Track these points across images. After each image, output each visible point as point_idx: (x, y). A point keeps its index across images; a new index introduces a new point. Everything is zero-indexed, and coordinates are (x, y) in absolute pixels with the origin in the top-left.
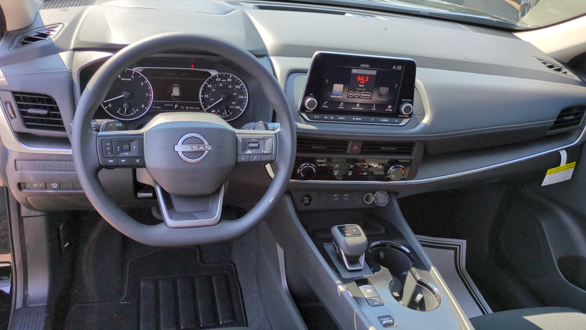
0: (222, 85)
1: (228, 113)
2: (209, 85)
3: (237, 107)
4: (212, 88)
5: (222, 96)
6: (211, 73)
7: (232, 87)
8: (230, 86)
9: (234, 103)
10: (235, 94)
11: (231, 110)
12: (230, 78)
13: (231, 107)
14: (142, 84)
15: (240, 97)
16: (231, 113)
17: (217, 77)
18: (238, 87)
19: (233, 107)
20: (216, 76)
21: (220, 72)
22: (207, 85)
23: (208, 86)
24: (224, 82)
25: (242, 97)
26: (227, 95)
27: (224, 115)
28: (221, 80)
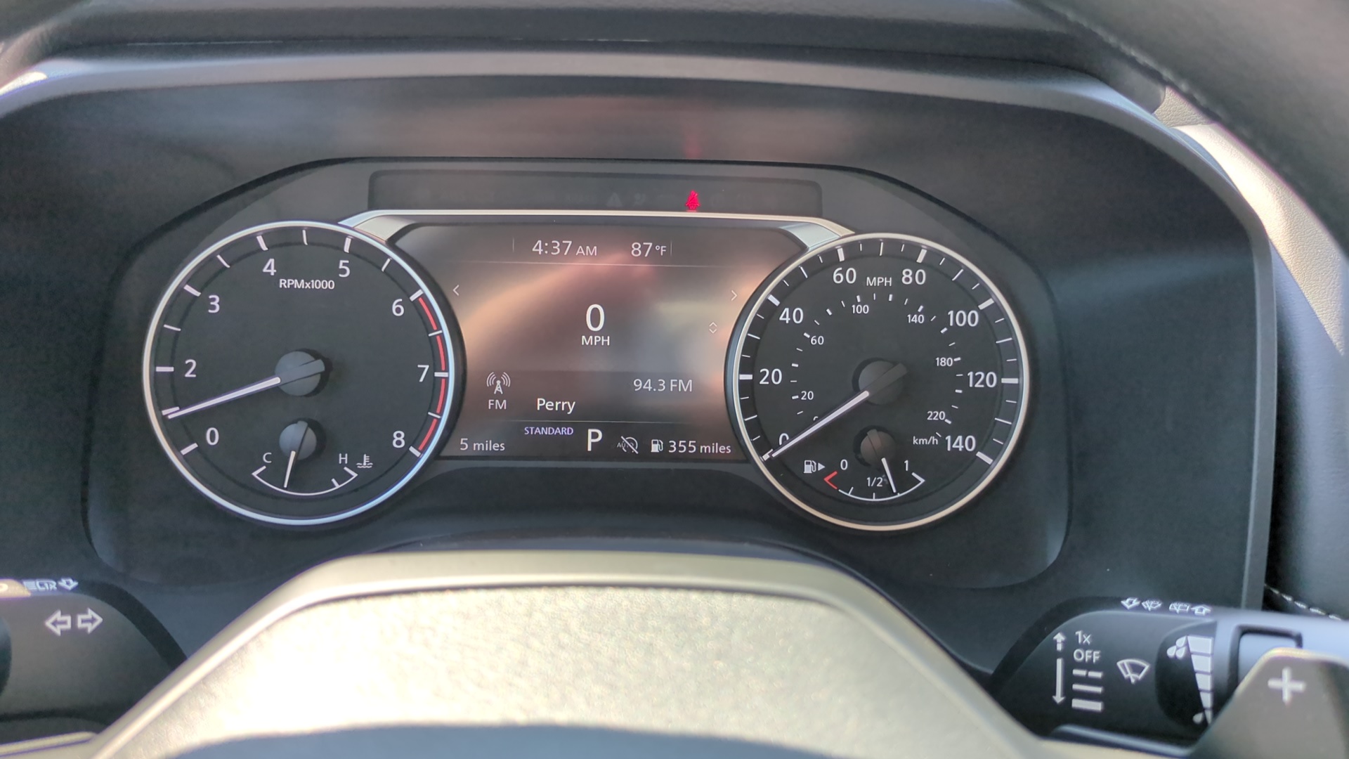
0: (864, 309)
1: (903, 480)
2: (787, 310)
3: (960, 438)
4: (808, 325)
5: (866, 376)
6: (800, 234)
7: (928, 318)
8: (914, 312)
9: (940, 415)
10: (943, 362)
11: (924, 460)
12: (915, 266)
13: (923, 441)
14: (398, 309)
15: (976, 379)
16: (922, 481)
17: (837, 263)
18: (967, 318)
19: (934, 440)
20: (832, 253)
21: (858, 232)
22: (778, 310)
23: (785, 316)
24: (883, 290)
25: (988, 379)
26: (900, 371)
27: (875, 489)
28: (861, 279)
